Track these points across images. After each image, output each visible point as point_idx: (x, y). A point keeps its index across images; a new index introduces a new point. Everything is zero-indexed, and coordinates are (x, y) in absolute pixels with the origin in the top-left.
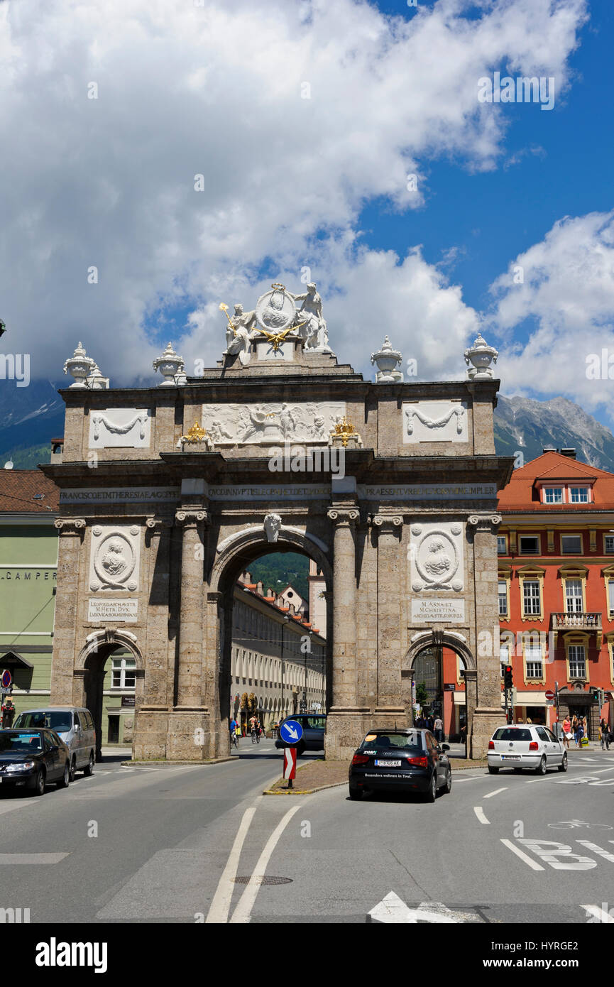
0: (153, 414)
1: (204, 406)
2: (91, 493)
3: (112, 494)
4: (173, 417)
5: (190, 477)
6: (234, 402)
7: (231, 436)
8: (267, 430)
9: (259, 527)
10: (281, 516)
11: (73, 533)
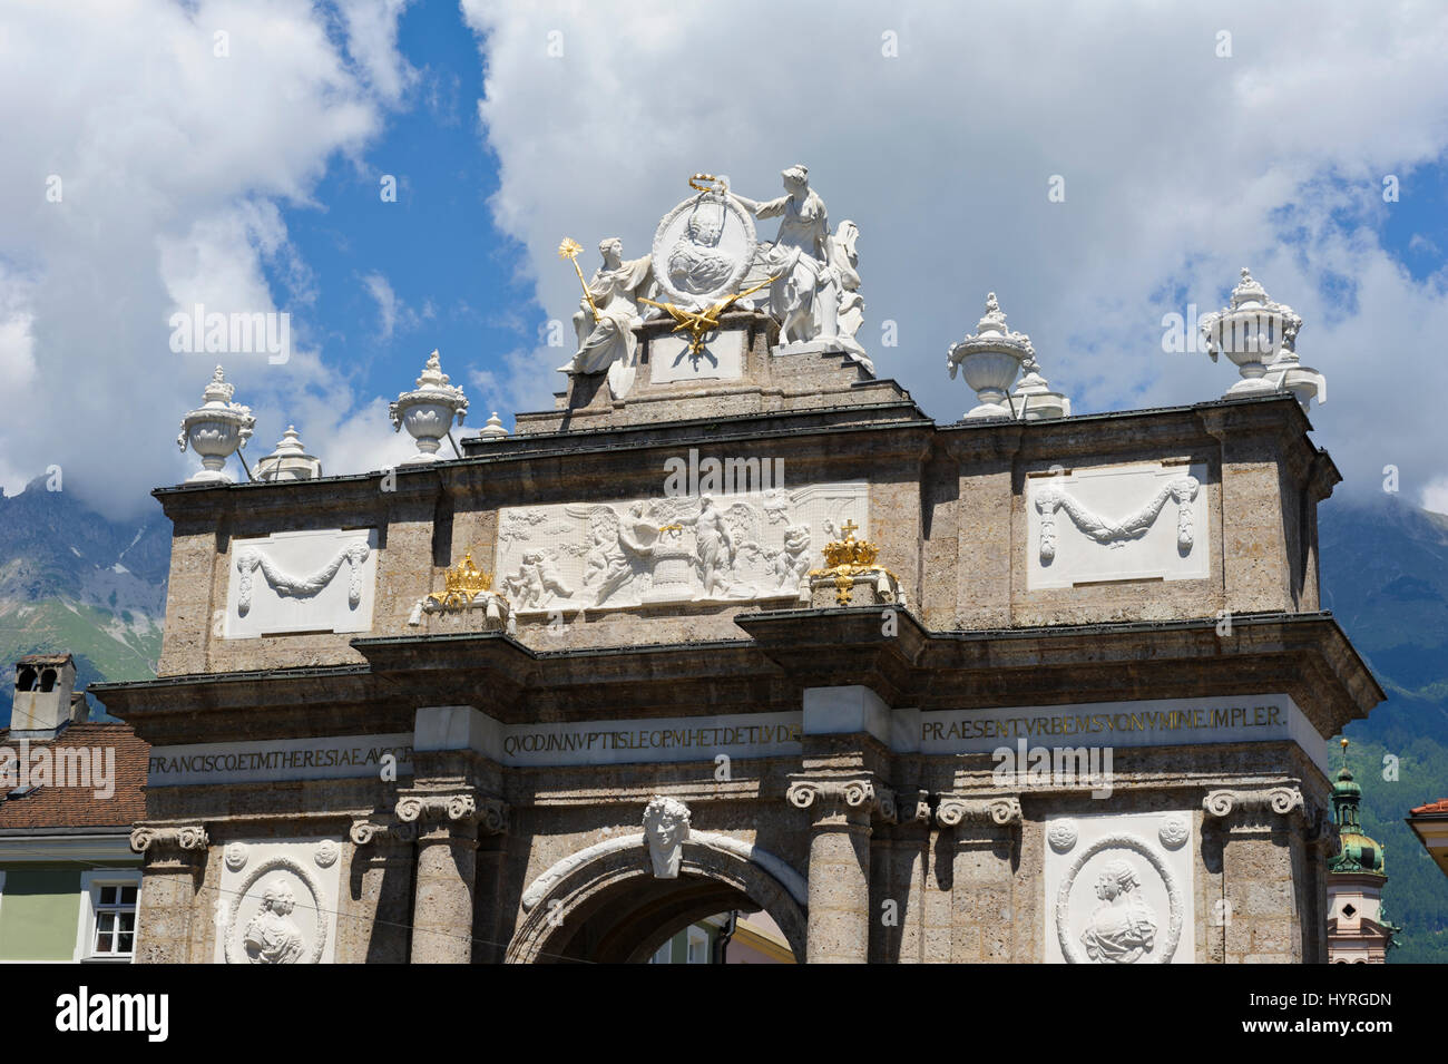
0: (380, 542)
1: (504, 512)
2: (225, 758)
3: (272, 758)
4: (429, 546)
5: (436, 702)
6: (579, 498)
7: (567, 589)
8: (663, 568)
9: (631, 838)
10: (690, 805)
11: (176, 863)
